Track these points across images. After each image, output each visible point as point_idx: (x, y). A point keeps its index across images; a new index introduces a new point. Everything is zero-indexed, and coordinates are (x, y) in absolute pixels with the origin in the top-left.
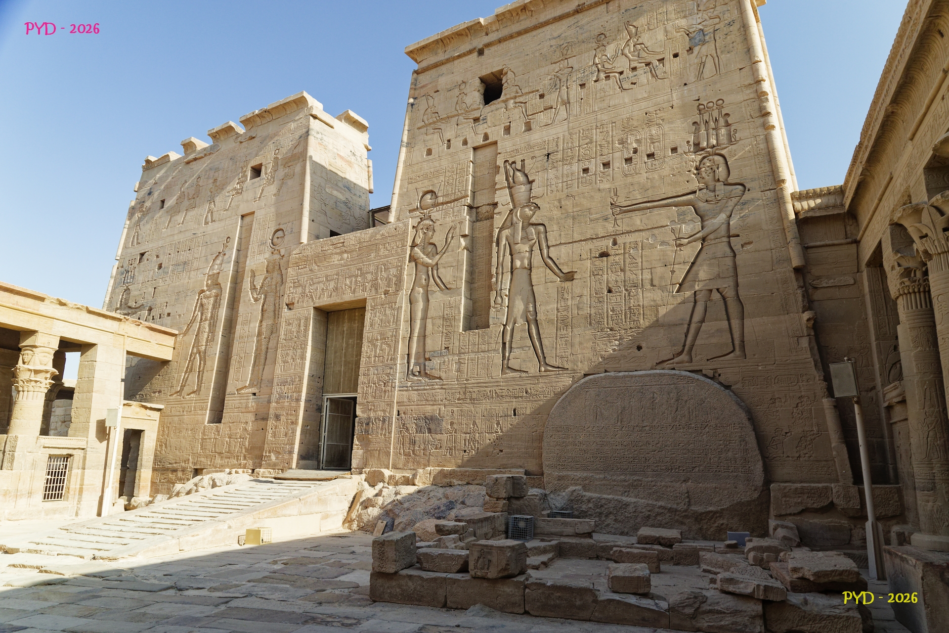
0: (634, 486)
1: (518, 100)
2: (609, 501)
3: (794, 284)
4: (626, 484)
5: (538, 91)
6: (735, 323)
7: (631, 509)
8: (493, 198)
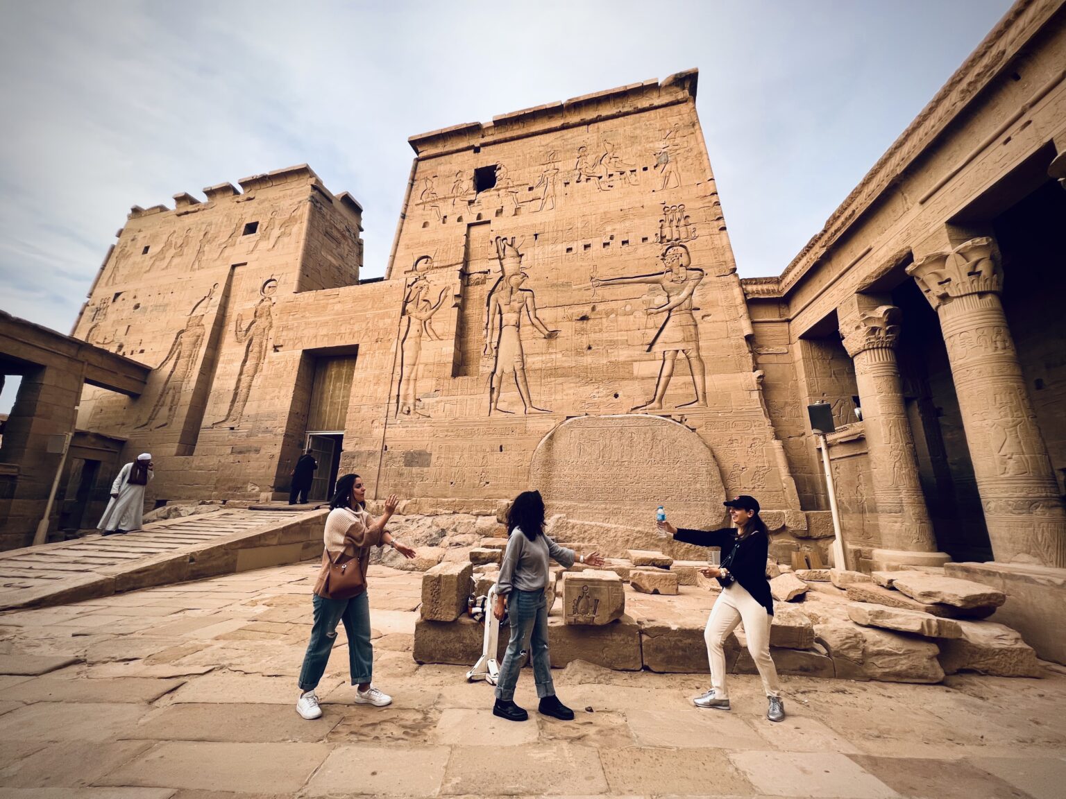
0: (615, 513)
1: (510, 190)
2: (592, 527)
3: (745, 349)
4: (606, 511)
6: (698, 379)
7: (612, 534)
8: (486, 266)
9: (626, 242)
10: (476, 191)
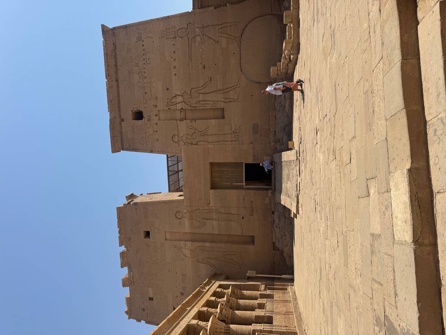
3: (219, 9)
5: (143, 95)
8: (179, 110)
9: (174, 52)
10: (143, 119)
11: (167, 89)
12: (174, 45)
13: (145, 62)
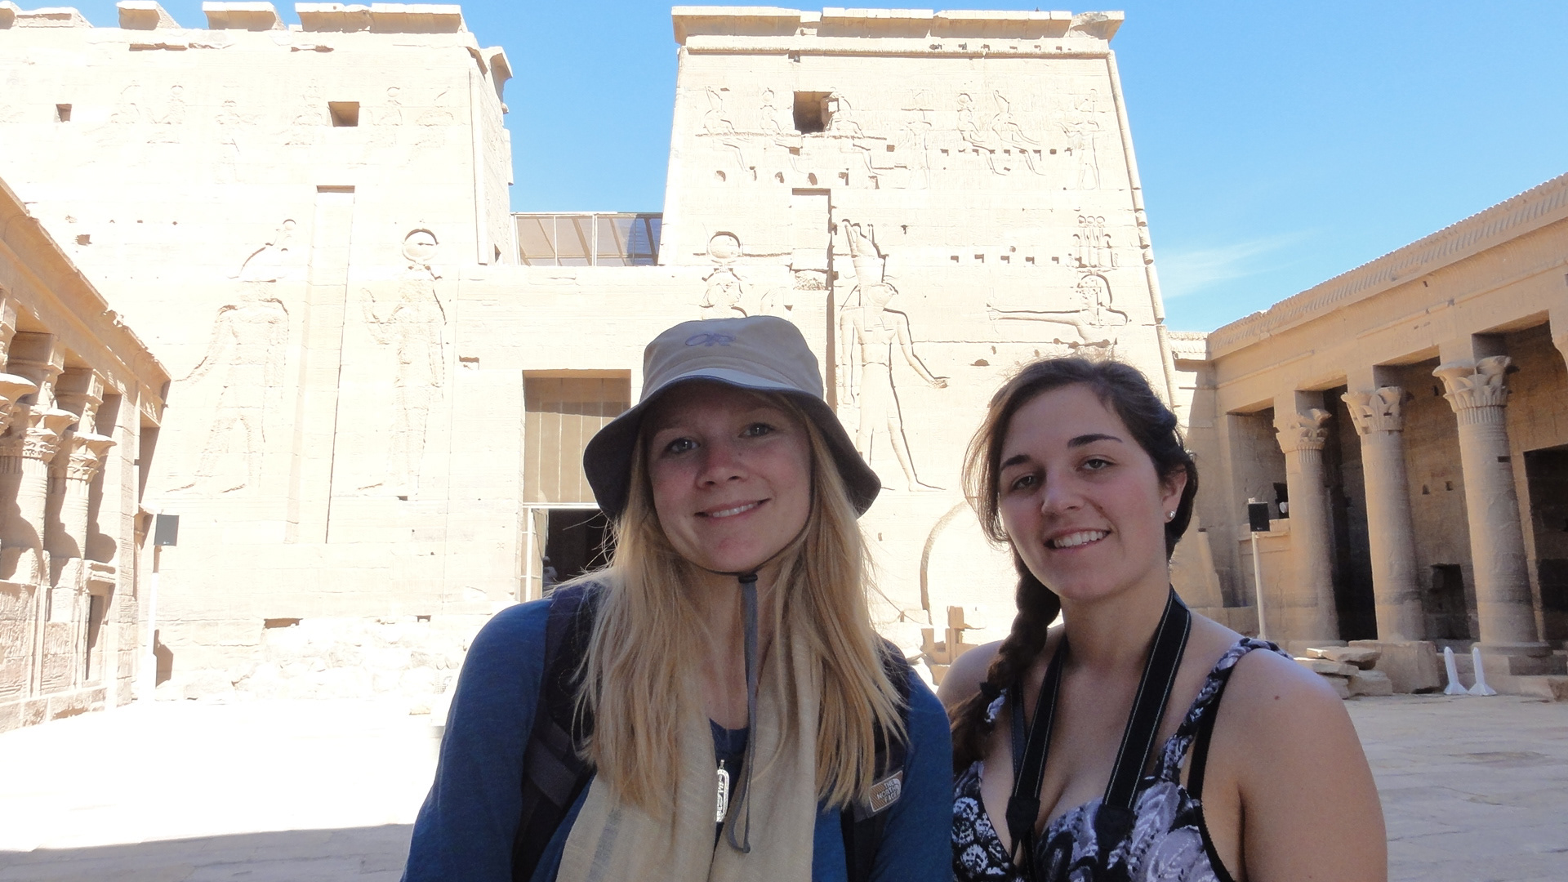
1: (857, 142)
5: (885, 139)
8: (830, 264)
9: (1030, 260)
10: (799, 133)
11: (904, 227)
12: (1056, 259)
13: (999, 153)
